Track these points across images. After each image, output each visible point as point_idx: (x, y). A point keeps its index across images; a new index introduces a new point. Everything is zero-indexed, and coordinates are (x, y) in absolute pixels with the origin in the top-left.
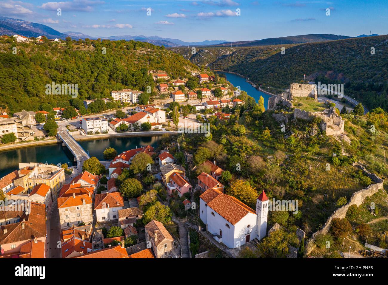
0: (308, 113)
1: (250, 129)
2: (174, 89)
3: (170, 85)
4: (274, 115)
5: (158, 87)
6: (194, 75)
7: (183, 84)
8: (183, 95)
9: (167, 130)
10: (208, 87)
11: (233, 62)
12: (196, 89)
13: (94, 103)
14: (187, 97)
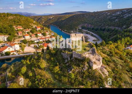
0: (81, 55)
1: (48, 63)
2: (25, 33)
3: (24, 32)
4: (62, 54)
5: (18, 33)
6: (34, 27)
7: (29, 31)
8: (29, 36)
9: (18, 54)
10: (40, 32)
11: (53, 21)
12: (35, 33)
14: (31, 37)
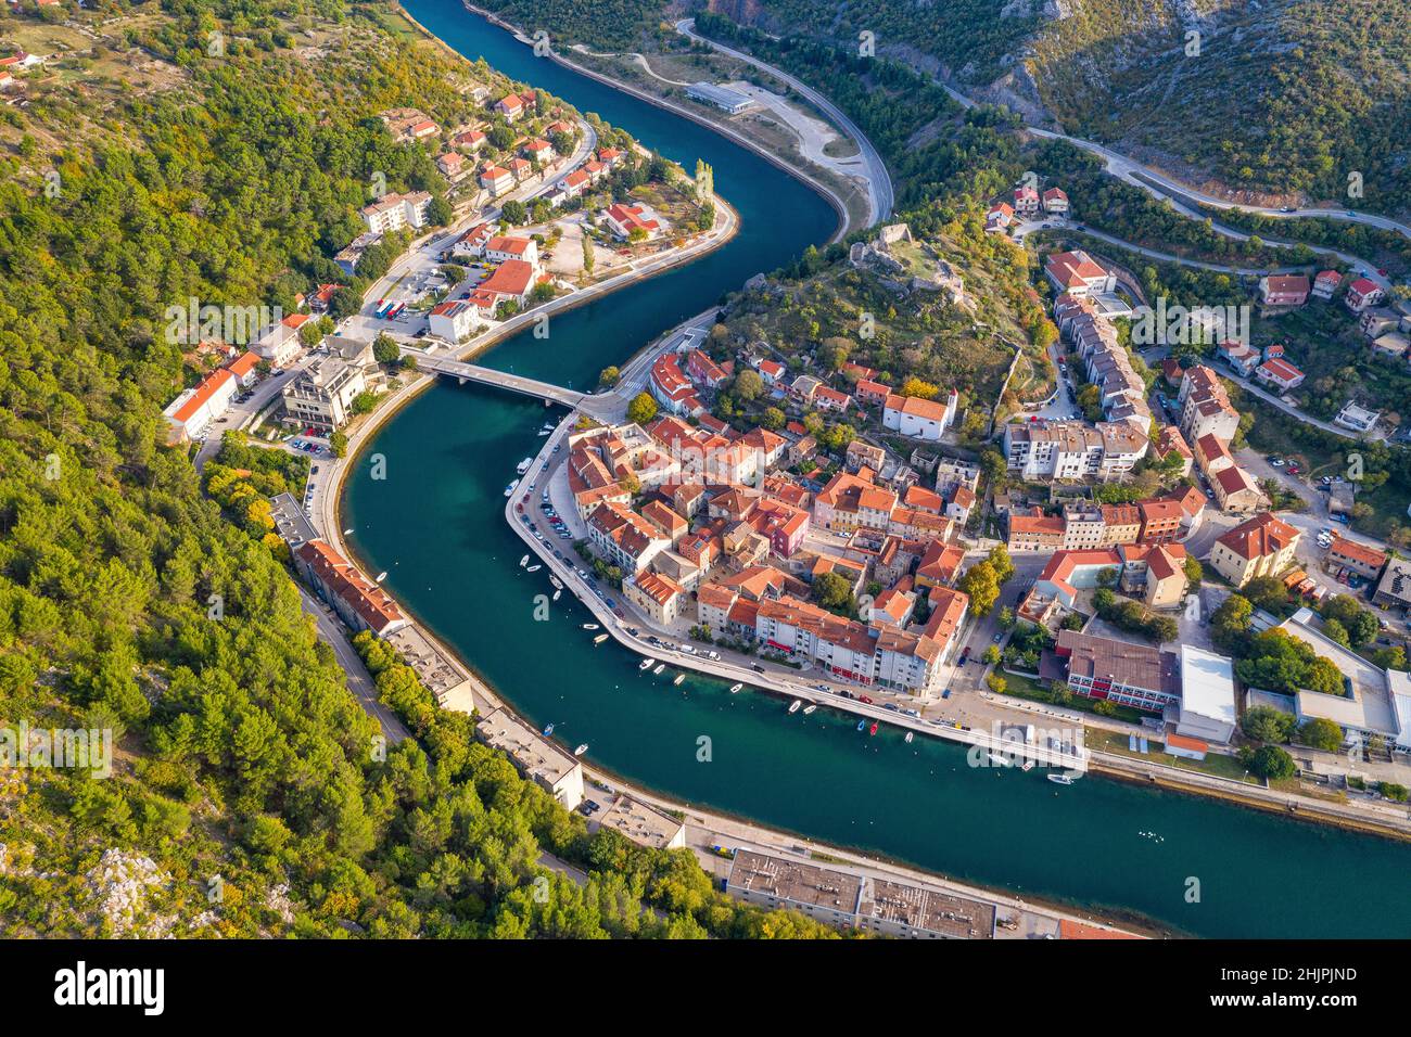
0: (926, 281)
2: (469, 158)
5: (437, 165)
6: (479, 100)
7: (482, 140)
9: (578, 287)
10: (534, 133)
12: (514, 146)
13: (368, 261)
14: (515, 175)
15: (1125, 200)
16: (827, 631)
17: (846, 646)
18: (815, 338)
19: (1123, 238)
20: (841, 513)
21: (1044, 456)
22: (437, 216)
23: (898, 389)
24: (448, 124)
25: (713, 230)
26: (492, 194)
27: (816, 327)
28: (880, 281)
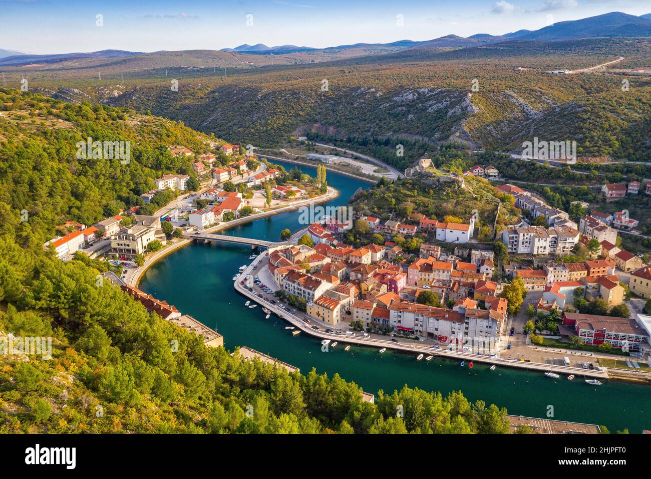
2: (208, 166)
6: (213, 147)
7: (215, 160)
9: (264, 211)
12: (230, 164)
13: (157, 197)
14: (229, 174)
15: (525, 166)
16: (433, 313)
17: (447, 319)
18: (393, 206)
19: (528, 181)
20: (423, 274)
21: (527, 242)
22: (192, 186)
23: (442, 221)
24: (198, 153)
25: (327, 194)
26: (219, 181)
27: (393, 200)
28: (422, 181)
